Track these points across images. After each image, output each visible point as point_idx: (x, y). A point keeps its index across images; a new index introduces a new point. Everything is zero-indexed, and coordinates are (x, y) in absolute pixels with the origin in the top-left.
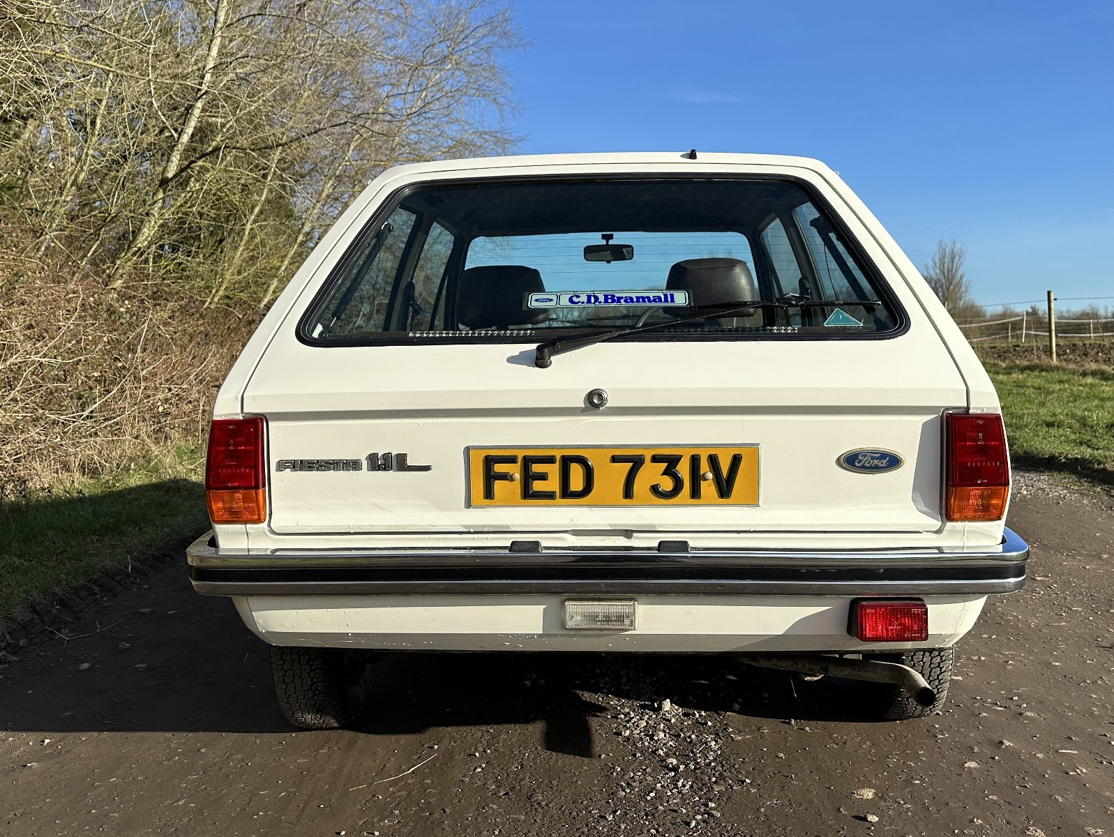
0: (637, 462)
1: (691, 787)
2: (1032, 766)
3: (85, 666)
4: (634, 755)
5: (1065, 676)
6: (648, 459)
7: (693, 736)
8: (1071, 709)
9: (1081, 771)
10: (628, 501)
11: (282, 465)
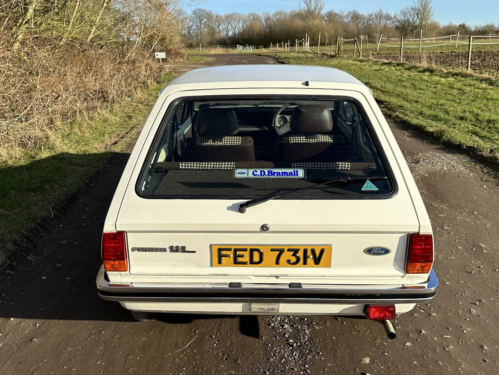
0: (281, 252)
1: (299, 356)
2: (432, 345)
3: (44, 278)
4: (276, 337)
5: (450, 291)
6: (286, 250)
7: (299, 327)
8: (450, 311)
9: (450, 348)
10: (277, 265)
11: (133, 250)
